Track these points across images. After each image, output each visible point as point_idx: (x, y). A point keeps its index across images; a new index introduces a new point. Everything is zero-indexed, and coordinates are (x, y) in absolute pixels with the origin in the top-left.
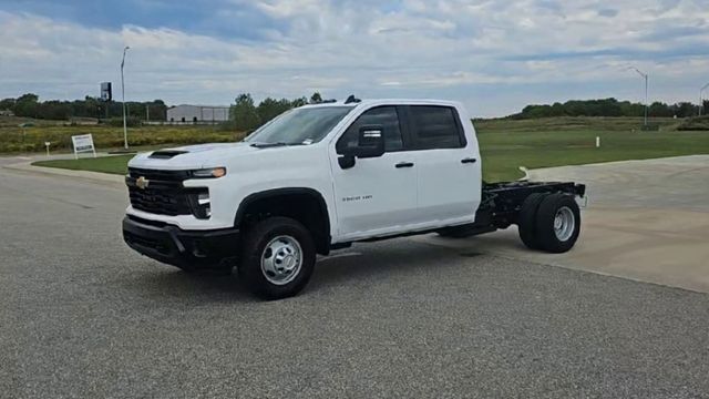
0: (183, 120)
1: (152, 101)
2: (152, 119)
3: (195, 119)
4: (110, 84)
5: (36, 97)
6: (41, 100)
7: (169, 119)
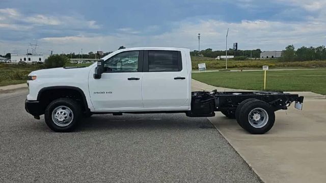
0: (267, 57)
1: (256, 49)
2: (253, 57)
3: (273, 57)
4: (237, 44)
5: (211, 49)
6: (213, 50)
7: (261, 57)
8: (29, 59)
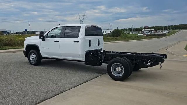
8: (105, 32)
